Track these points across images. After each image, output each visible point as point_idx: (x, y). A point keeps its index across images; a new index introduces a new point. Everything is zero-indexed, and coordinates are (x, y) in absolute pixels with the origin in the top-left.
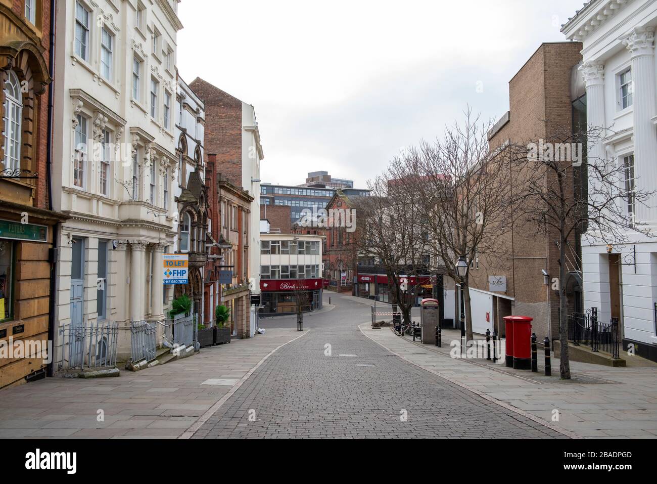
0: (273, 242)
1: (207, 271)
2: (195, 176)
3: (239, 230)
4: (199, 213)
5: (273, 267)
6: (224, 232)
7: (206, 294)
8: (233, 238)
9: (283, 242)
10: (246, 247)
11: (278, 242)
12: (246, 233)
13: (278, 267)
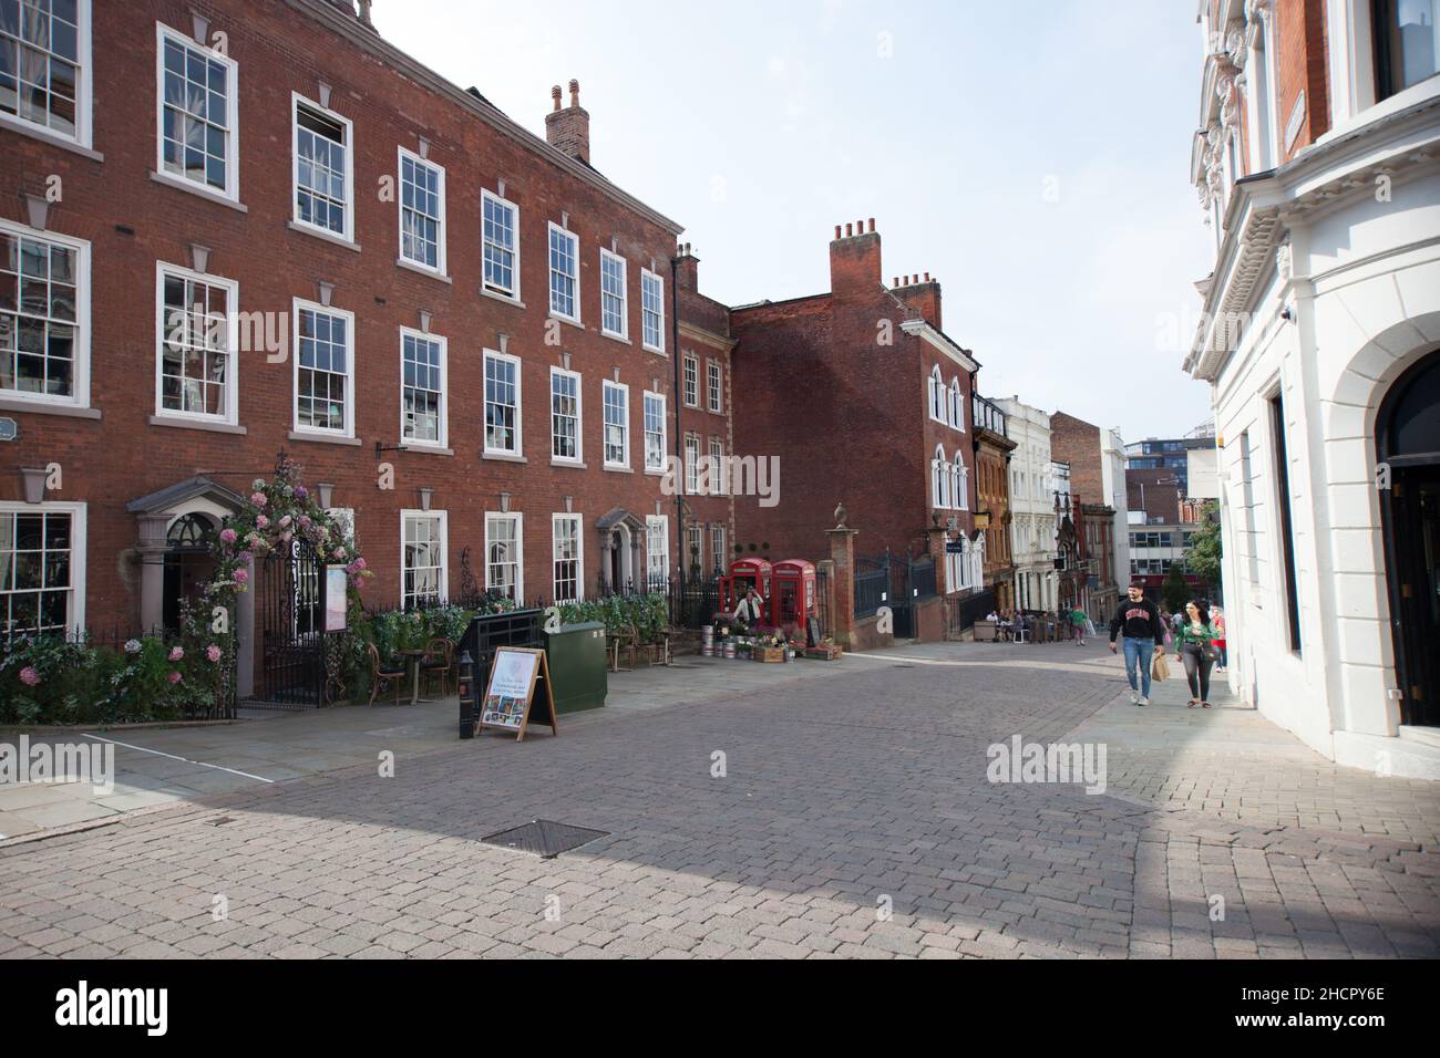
0: (1150, 534)
1: (1078, 580)
2: (1066, 519)
3: (1103, 541)
4: (1070, 544)
5: (1152, 561)
6: (1089, 548)
7: (1079, 595)
8: (1098, 550)
9: (1163, 534)
10: (1112, 554)
11: (1156, 534)
12: (1111, 542)
13: (1158, 561)
